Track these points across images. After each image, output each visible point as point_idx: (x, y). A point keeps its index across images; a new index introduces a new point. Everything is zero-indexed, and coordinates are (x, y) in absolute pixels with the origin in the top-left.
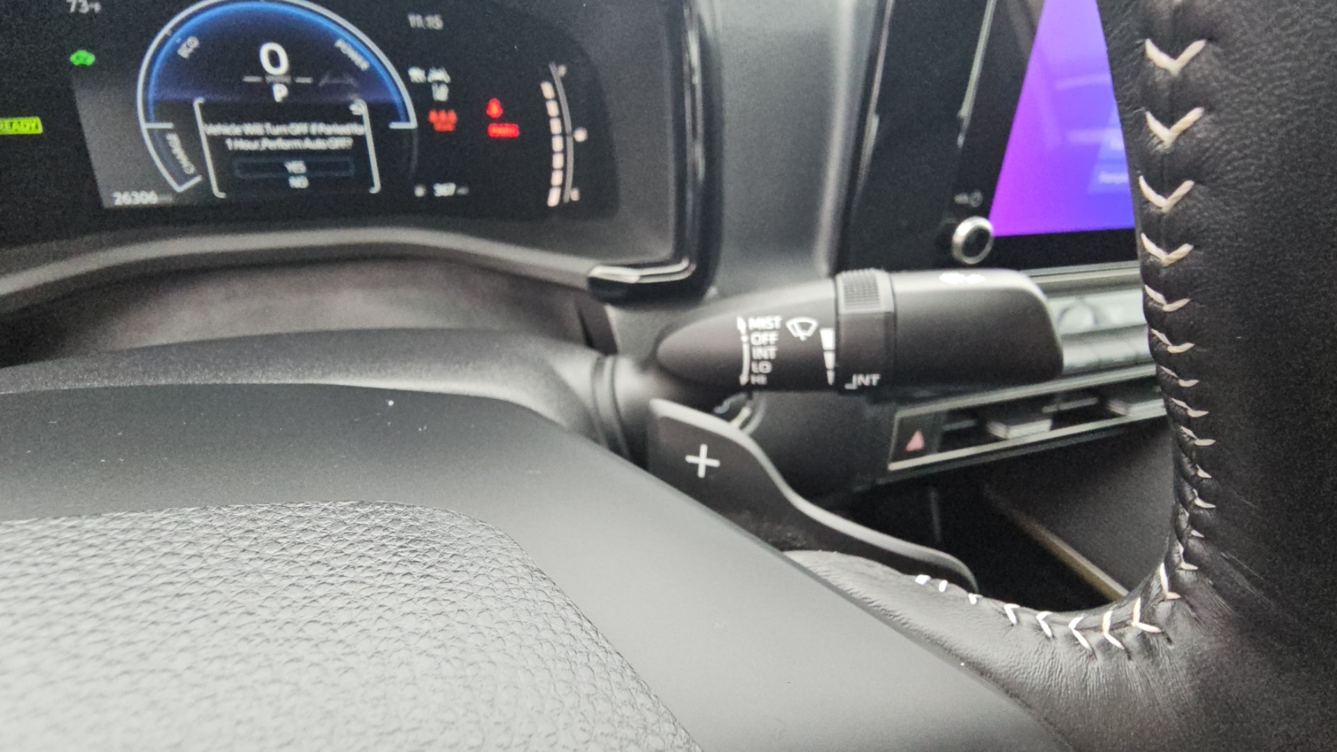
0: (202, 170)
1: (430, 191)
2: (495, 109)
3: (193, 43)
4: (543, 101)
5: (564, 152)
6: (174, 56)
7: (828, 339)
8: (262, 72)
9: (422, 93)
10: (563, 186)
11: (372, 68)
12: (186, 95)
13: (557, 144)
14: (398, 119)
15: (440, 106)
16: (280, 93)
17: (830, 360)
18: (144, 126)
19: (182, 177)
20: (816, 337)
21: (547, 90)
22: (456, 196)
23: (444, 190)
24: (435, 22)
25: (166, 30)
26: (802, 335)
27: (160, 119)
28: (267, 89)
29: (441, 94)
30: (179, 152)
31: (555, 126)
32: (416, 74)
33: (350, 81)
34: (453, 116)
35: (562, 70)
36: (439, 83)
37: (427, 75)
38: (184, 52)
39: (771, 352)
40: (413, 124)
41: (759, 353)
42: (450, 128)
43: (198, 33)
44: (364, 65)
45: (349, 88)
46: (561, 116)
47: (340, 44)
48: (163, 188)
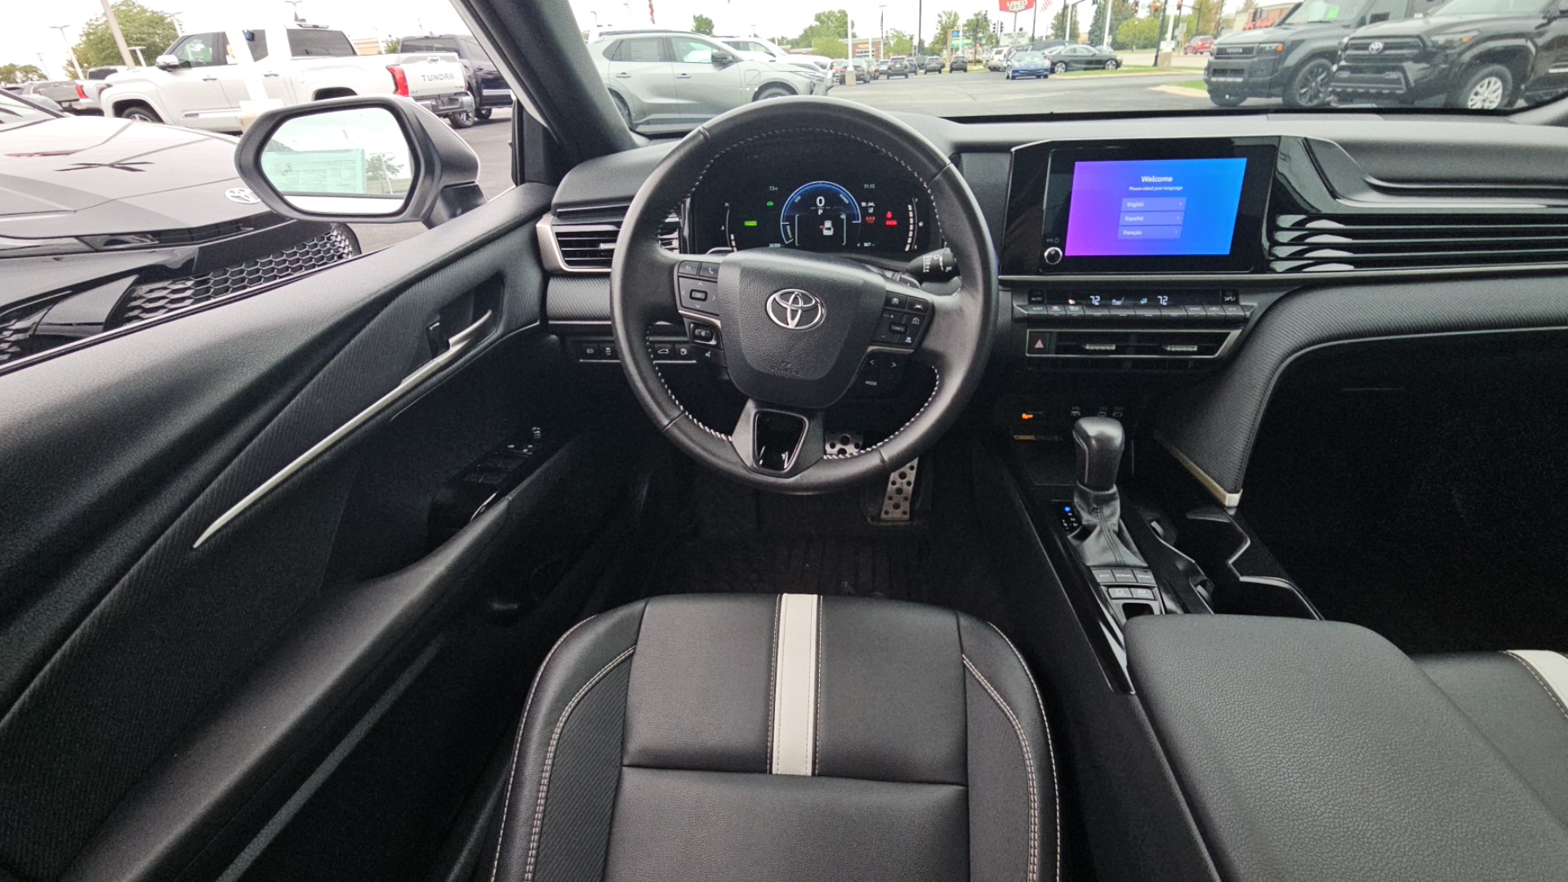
0: (794, 237)
1: (862, 245)
2: (889, 215)
3: (799, 198)
4: (908, 211)
5: (913, 231)
6: (793, 201)
7: (941, 259)
8: (816, 206)
9: (864, 210)
10: (911, 244)
11: (849, 203)
12: (792, 214)
13: (911, 227)
14: (855, 220)
15: (871, 215)
16: (820, 212)
17: (941, 264)
18: (782, 223)
19: (788, 239)
20: (938, 260)
21: (910, 207)
22: (871, 246)
23: (866, 245)
24: (873, 186)
25: (793, 195)
26: (936, 258)
27: (786, 221)
28: (817, 211)
29: (871, 210)
30: (789, 232)
31: (911, 221)
32: (864, 204)
33: (842, 207)
34: (874, 218)
35: (916, 200)
36: (871, 207)
37: (867, 204)
38: (796, 201)
39: (929, 263)
40: (860, 221)
41: (928, 263)
42: (872, 222)
43: (801, 195)
44: (847, 202)
45: (841, 210)
46: (914, 217)
47: (841, 195)
48: (782, 242)
